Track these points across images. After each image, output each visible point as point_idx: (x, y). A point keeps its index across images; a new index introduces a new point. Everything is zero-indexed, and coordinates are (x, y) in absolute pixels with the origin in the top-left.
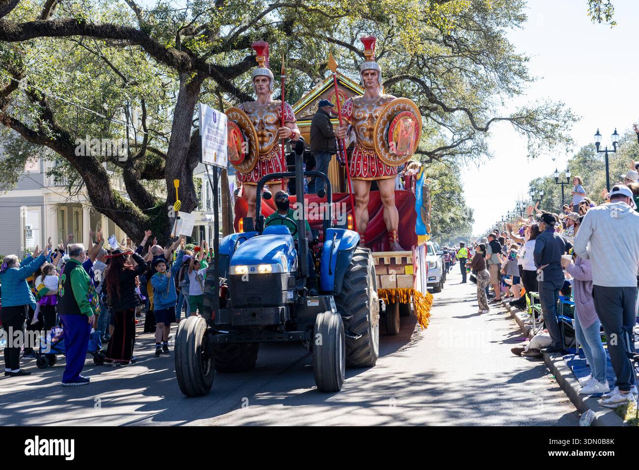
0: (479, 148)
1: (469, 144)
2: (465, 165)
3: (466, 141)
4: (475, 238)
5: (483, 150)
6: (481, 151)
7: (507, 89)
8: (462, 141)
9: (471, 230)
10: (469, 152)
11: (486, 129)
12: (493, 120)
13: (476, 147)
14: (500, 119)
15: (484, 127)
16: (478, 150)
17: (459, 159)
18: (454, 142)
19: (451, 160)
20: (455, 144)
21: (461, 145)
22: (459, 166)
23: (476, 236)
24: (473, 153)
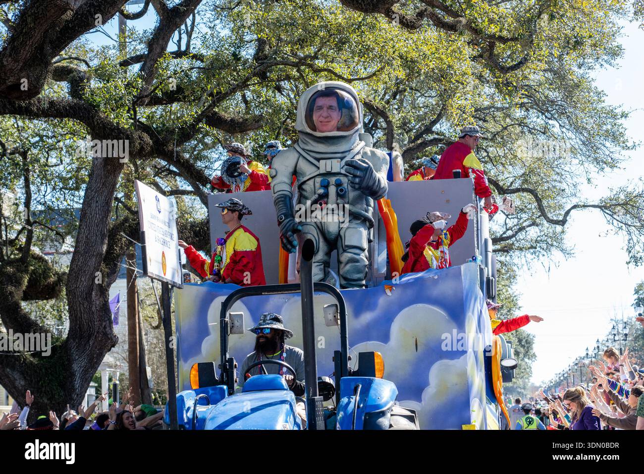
0: (549, 240)
1: (533, 233)
2: (525, 268)
3: (528, 229)
4: (537, 388)
5: (555, 243)
6: (552, 245)
7: (596, 159)
8: (521, 229)
9: (529, 374)
10: (532, 247)
11: (563, 222)
12: (575, 207)
13: (544, 238)
14: (585, 206)
15: (561, 218)
16: (547, 243)
17: (516, 258)
18: (507, 230)
19: (503, 259)
20: (510, 233)
21: (521, 235)
22: (515, 268)
23: (537, 384)
24: (538, 249)
